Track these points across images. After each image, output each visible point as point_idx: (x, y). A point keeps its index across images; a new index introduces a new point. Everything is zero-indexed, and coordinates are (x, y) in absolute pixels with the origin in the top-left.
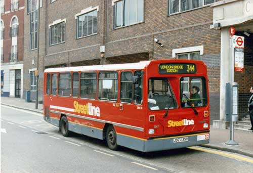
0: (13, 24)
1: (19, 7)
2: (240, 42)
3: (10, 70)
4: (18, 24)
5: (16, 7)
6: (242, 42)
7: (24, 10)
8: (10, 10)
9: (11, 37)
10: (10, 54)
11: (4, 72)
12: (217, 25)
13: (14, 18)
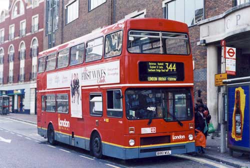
0: (34, 45)
1: (38, 29)
2: (231, 53)
3: (31, 89)
4: (38, 45)
5: (36, 29)
6: (233, 53)
7: (43, 31)
8: (31, 32)
9: (31, 57)
10: (31, 74)
11: (25, 91)
12: (203, 42)
13: (35, 39)
